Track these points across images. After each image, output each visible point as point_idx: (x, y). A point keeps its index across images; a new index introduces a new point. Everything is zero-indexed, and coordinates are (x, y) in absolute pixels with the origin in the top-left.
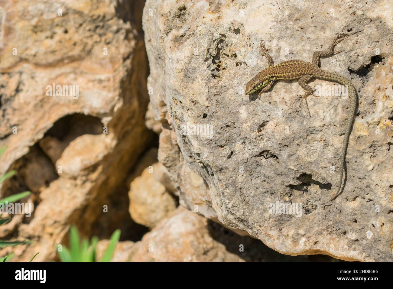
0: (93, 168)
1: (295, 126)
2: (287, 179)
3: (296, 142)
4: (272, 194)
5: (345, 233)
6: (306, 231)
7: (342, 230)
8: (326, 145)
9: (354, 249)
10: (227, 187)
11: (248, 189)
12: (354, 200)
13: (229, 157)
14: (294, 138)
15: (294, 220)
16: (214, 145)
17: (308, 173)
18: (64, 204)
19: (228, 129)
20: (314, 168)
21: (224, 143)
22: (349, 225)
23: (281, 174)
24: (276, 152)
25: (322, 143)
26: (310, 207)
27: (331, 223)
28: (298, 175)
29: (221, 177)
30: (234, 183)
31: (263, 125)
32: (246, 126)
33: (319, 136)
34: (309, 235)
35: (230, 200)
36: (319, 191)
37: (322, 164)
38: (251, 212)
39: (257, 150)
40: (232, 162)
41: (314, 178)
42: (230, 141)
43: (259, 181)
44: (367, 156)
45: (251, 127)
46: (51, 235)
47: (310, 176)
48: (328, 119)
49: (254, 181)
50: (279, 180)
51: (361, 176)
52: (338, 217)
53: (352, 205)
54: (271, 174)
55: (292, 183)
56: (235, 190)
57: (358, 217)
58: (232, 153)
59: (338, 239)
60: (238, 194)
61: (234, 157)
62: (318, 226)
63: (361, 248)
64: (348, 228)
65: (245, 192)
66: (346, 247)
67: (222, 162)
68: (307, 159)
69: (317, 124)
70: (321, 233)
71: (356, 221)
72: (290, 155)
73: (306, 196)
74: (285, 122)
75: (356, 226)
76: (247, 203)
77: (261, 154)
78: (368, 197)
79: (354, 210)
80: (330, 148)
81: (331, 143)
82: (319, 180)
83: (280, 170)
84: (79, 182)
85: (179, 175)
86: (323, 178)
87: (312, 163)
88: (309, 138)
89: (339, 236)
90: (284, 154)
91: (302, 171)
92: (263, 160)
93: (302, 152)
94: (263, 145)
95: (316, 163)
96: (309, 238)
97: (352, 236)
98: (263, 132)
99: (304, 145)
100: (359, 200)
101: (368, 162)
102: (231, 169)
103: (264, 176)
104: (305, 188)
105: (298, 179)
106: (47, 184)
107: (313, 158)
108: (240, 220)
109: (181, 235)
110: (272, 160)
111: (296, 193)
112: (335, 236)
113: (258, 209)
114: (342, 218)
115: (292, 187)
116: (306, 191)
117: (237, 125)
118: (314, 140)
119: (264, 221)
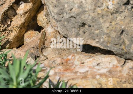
0: (26, 13)
1: (81, 10)
2: (78, 24)
3: (81, 14)
4: (74, 28)
5: (95, 39)
6: (84, 38)
7: (94, 38)
8: (89, 15)
9: (98, 44)
10: (62, 26)
11: (68, 26)
12: (97, 30)
13: (62, 18)
14: (81, 13)
15: (81, 35)
16: (58, 14)
17: (84, 22)
18: (19, 22)
19: (62, 10)
20: (86, 21)
21: (61, 14)
22: (96, 37)
23: (77, 23)
24: (76, 17)
25: (88, 15)
26: (85, 31)
27: (91, 36)
28: (82, 23)
29: (60, 23)
30: (64, 25)
31: (72, 9)
32: (67, 9)
33: (87, 13)
34: (85, 39)
35: (63, 29)
36: (88, 27)
37: (88, 20)
38: (69, 33)
39: (70, 16)
40: (63, 19)
41: (86, 24)
42: (62, 13)
43: (71, 24)
44: (101, 19)
45: (68, 10)
46: (15, 30)
47: (85, 23)
48: (90, 8)
49: (69, 24)
50: (76, 24)
51: (99, 24)
52: (93, 35)
53: (97, 32)
54: (74, 22)
55: (80, 25)
56: (64, 27)
57: (99, 35)
58: (63, 16)
59: (93, 41)
60: (65, 28)
61: (64, 18)
62: (87, 37)
63: (99, 44)
64: (96, 38)
65: (67, 27)
66: (95, 43)
67: (60, 19)
68: (84, 19)
69: (87, 9)
70: (88, 39)
71: (98, 36)
72: (79, 18)
73: (84, 28)
74: (78, 9)
75: (98, 37)
76: (68, 30)
77: (71, 17)
78: (101, 30)
79: (97, 33)
80: (90, 16)
81: (91, 15)
82: (88, 25)
83: (77, 21)
84: (22, 16)
85: (49, 19)
86: (89, 24)
87: (85, 20)
88: (85, 13)
89: (93, 40)
90: (78, 17)
91: (83, 22)
92: (72, 19)
93: (83, 17)
94: (72, 15)
95: (87, 20)
96: (85, 40)
97: (97, 40)
98: (72, 11)
99: (83, 15)
100: (99, 30)
101: (101, 20)
102: (63, 21)
103: (72, 23)
104: (84, 26)
105: (82, 24)
106: (14, 16)
107: (86, 19)
108: (66, 35)
109: (51, 33)
110: (74, 19)
111: (81, 27)
112: (92, 40)
113: (71, 32)
114: (94, 35)
115: (80, 26)
116: (84, 27)
117: (64, 9)
118: (86, 14)
119: (72, 35)
